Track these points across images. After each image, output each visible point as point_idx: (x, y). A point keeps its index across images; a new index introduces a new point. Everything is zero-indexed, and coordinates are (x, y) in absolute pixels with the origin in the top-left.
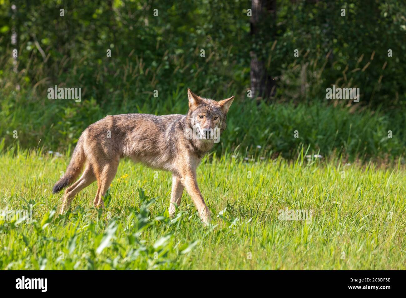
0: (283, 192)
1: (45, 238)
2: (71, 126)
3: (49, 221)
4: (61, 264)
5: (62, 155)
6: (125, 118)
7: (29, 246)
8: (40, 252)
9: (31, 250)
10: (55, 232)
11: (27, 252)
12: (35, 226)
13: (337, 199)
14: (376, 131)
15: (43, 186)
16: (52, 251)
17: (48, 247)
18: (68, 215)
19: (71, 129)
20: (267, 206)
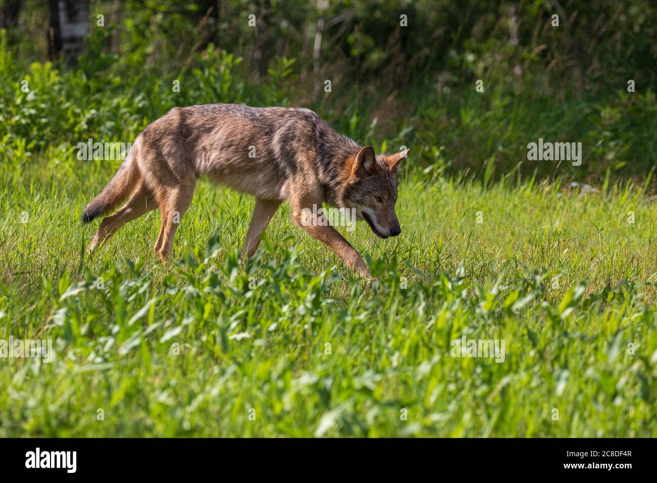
1: (566, 334)
2: (612, 139)
3: (572, 304)
4: (594, 380)
5: (595, 190)
6: (199, 112)
7: (539, 347)
8: (557, 358)
9: (541, 355)
10: (584, 324)
11: (534, 358)
12: (549, 313)
15: (562, 244)
16: (579, 357)
17: (571, 351)
18: (605, 294)
19: (612, 144)
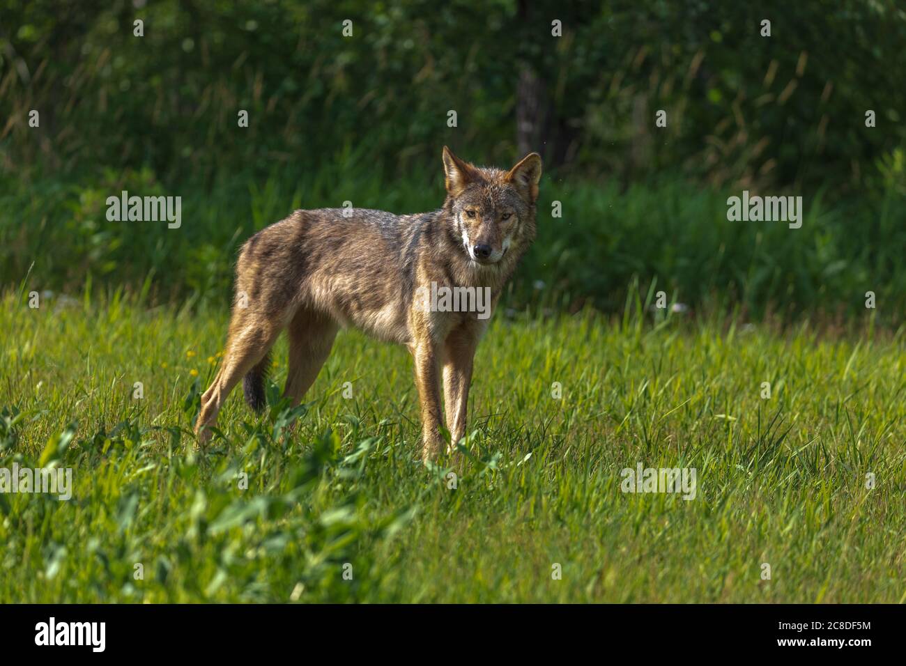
0: (601, 391)
2: (97, 232)
3: (56, 455)
7: (12, 514)
11: (8, 530)
13: (729, 408)
14: (814, 248)
15: (35, 374)
17: (54, 519)
18: (99, 441)
20: (563, 425)
